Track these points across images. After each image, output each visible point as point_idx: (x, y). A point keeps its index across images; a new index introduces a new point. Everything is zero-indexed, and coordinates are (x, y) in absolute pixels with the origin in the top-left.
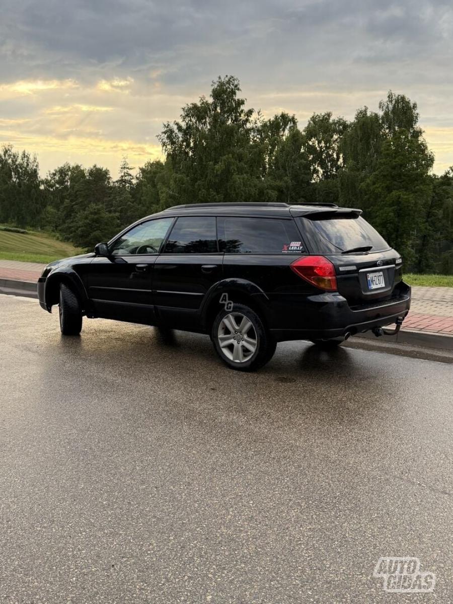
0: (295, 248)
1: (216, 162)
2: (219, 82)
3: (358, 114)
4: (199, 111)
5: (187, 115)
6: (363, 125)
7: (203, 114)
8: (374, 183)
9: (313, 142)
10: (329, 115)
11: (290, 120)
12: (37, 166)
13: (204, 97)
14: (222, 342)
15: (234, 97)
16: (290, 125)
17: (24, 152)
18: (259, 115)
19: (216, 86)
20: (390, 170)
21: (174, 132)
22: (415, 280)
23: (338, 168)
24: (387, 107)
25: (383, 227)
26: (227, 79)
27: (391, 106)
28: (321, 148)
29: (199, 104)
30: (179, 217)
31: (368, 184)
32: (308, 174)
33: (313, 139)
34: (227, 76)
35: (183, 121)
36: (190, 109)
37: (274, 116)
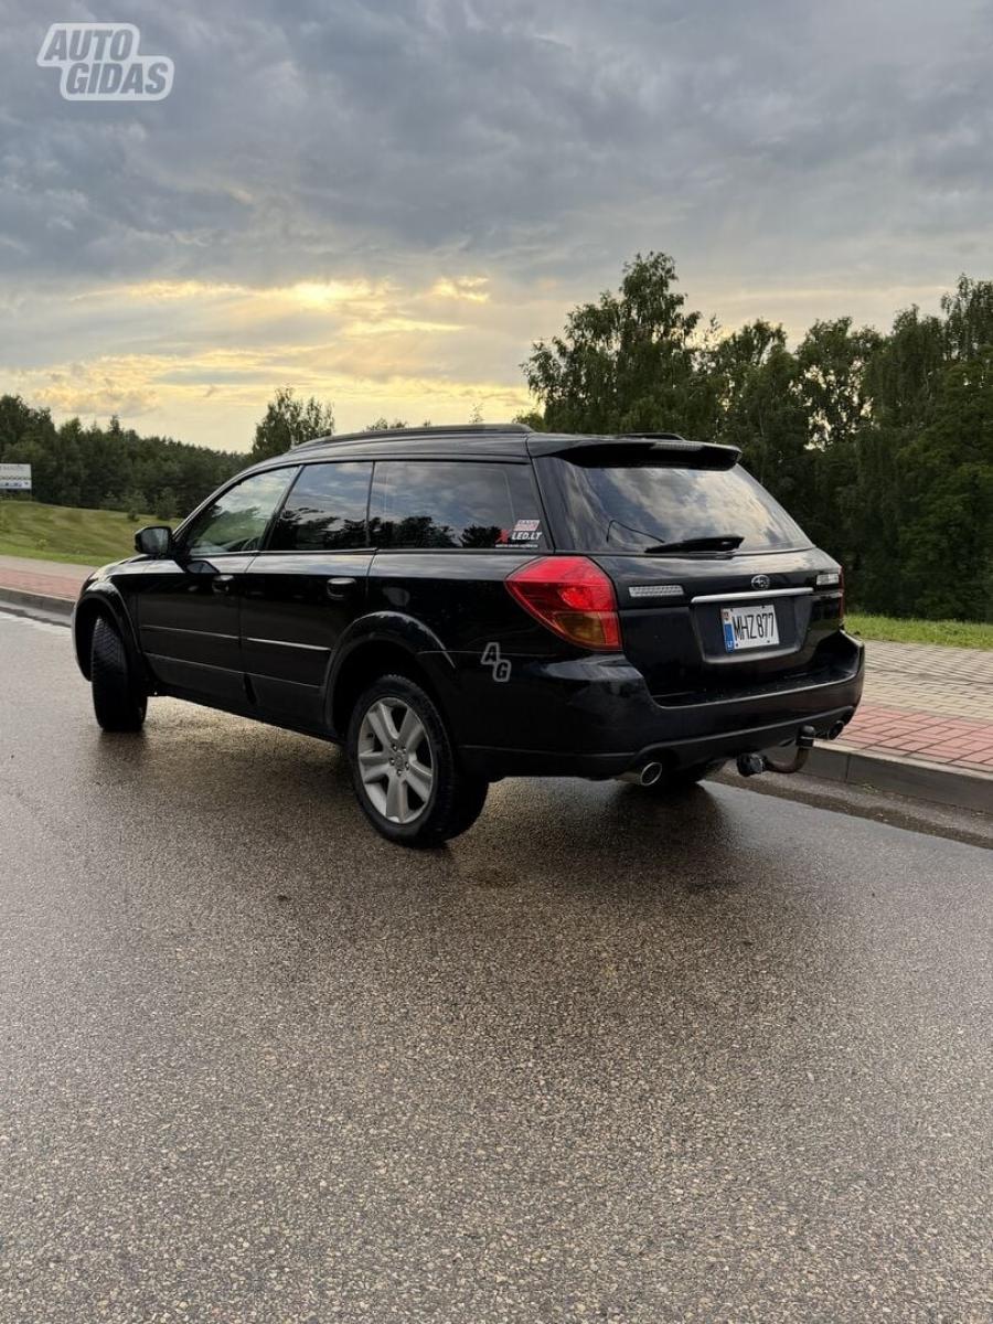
0: (526, 536)
1: (625, 411)
2: (638, 265)
3: (900, 320)
4: (598, 318)
5: (577, 327)
6: (908, 340)
7: (606, 323)
8: (926, 449)
9: (812, 373)
10: (846, 323)
11: (773, 335)
12: (331, 424)
13: (609, 294)
14: (366, 770)
15: (665, 292)
16: (772, 343)
17: (312, 400)
18: (713, 325)
19: (630, 272)
20: (960, 423)
21: (551, 357)
22: (956, 633)
23: (861, 420)
24: (958, 306)
25: (942, 534)
26: (652, 259)
27: (964, 304)
28: (828, 384)
29: (599, 306)
31: (914, 449)
32: (802, 433)
33: (814, 368)
34: (652, 253)
35: (570, 336)
36: (581, 316)
37: (742, 327)
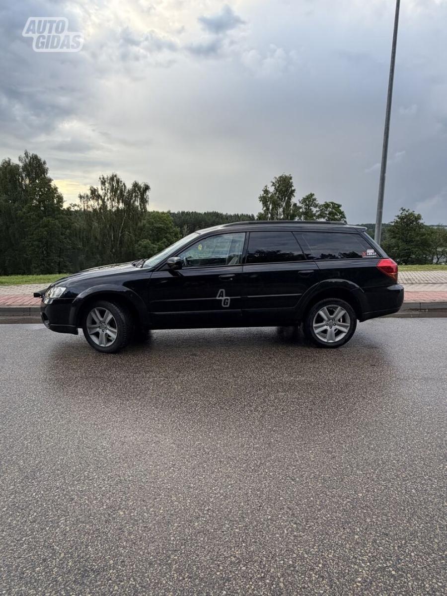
0: (371, 254)
27: (27, 161)
30: (250, 232)
